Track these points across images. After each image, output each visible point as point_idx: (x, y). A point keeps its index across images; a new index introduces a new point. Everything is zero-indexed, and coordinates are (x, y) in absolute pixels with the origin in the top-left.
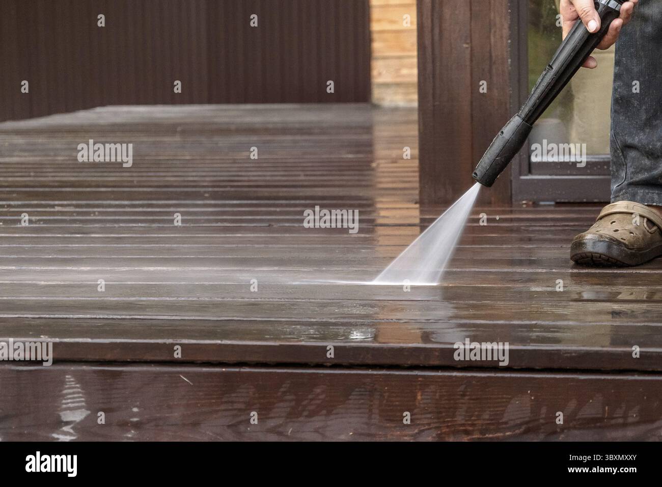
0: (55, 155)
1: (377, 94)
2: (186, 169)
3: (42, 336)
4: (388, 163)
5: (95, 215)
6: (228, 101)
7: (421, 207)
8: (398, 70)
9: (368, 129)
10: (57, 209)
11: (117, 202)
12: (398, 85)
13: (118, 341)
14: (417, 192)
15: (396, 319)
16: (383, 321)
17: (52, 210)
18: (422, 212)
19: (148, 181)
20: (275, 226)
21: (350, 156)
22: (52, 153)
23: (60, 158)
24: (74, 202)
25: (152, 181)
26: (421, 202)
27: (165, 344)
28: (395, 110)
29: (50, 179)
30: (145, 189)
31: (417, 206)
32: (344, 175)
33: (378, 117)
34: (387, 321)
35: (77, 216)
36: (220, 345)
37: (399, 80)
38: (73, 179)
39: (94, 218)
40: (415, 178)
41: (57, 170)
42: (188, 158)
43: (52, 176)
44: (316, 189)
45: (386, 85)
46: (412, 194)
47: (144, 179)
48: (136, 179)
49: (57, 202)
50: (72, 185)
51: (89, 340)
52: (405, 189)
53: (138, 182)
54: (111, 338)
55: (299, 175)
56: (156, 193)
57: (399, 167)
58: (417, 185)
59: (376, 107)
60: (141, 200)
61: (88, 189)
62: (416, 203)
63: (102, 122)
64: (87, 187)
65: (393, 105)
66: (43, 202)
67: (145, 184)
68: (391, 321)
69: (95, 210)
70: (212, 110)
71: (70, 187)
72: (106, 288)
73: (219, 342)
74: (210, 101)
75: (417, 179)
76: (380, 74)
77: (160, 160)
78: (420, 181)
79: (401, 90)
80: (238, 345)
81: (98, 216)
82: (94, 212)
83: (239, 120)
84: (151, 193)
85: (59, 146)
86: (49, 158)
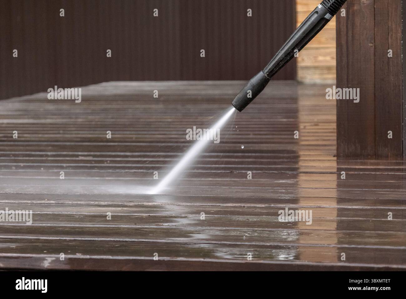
0: (76, 118)
1: (301, 74)
2: (170, 129)
3: (77, 254)
4: (311, 126)
5: (107, 163)
6: (194, 79)
7: (337, 159)
8: (315, 57)
9: (294, 100)
10: (81, 158)
11: (122, 154)
12: (316, 68)
13: (131, 258)
14: (335, 148)
15: (328, 245)
16: (318, 245)
17: (77, 159)
18: (338, 163)
19: (143, 138)
20: (235, 172)
21: (285, 120)
22: (74, 117)
23: (80, 120)
24: (92, 153)
25: (145, 138)
26: (338, 156)
27: (164, 260)
28: (314, 85)
29: (74, 136)
30: (141, 144)
31: (335, 158)
32: (281, 135)
33: (301, 91)
34: (321, 246)
35: (95, 164)
36: (203, 262)
37: (316, 64)
38: (90, 136)
39: (108, 165)
40: (334, 136)
41: (78, 129)
42: (169, 120)
43: (76, 134)
44: (262, 145)
45: (307, 68)
46: (331, 150)
47: (140, 136)
48: (134, 136)
49: (80, 153)
50: (90, 140)
51: (110, 257)
52: (325, 145)
53: (136, 138)
54: (126, 256)
55: (249, 135)
56: (150, 146)
57: (320, 129)
58: (335, 143)
59: (300, 83)
60: (138, 152)
61: (102, 144)
62: (334, 156)
63: (107, 93)
64: (100, 142)
65: (312, 82)
66: (71, 153)
67: (141, 140)
68: (324, 246)
69: (107, 159)
70: (184, 85)
71: (89, 141)
72: (112, 217)
73: (202, 260)
74: (182, 78)
75: (335, 138)
76: (303, 60)
77: (151, 122)
78: (337, 140)
79: (318, 72)
80: (216, 262)
81: (110, 164)
82: (107, 161)
83: (203, 92)
84: (145, 147)
85: (78, 111)
86: (72, 120)
